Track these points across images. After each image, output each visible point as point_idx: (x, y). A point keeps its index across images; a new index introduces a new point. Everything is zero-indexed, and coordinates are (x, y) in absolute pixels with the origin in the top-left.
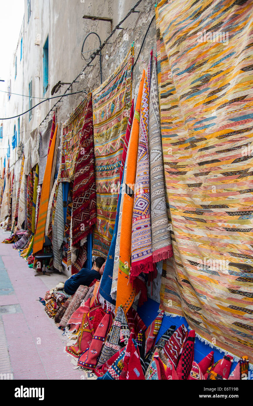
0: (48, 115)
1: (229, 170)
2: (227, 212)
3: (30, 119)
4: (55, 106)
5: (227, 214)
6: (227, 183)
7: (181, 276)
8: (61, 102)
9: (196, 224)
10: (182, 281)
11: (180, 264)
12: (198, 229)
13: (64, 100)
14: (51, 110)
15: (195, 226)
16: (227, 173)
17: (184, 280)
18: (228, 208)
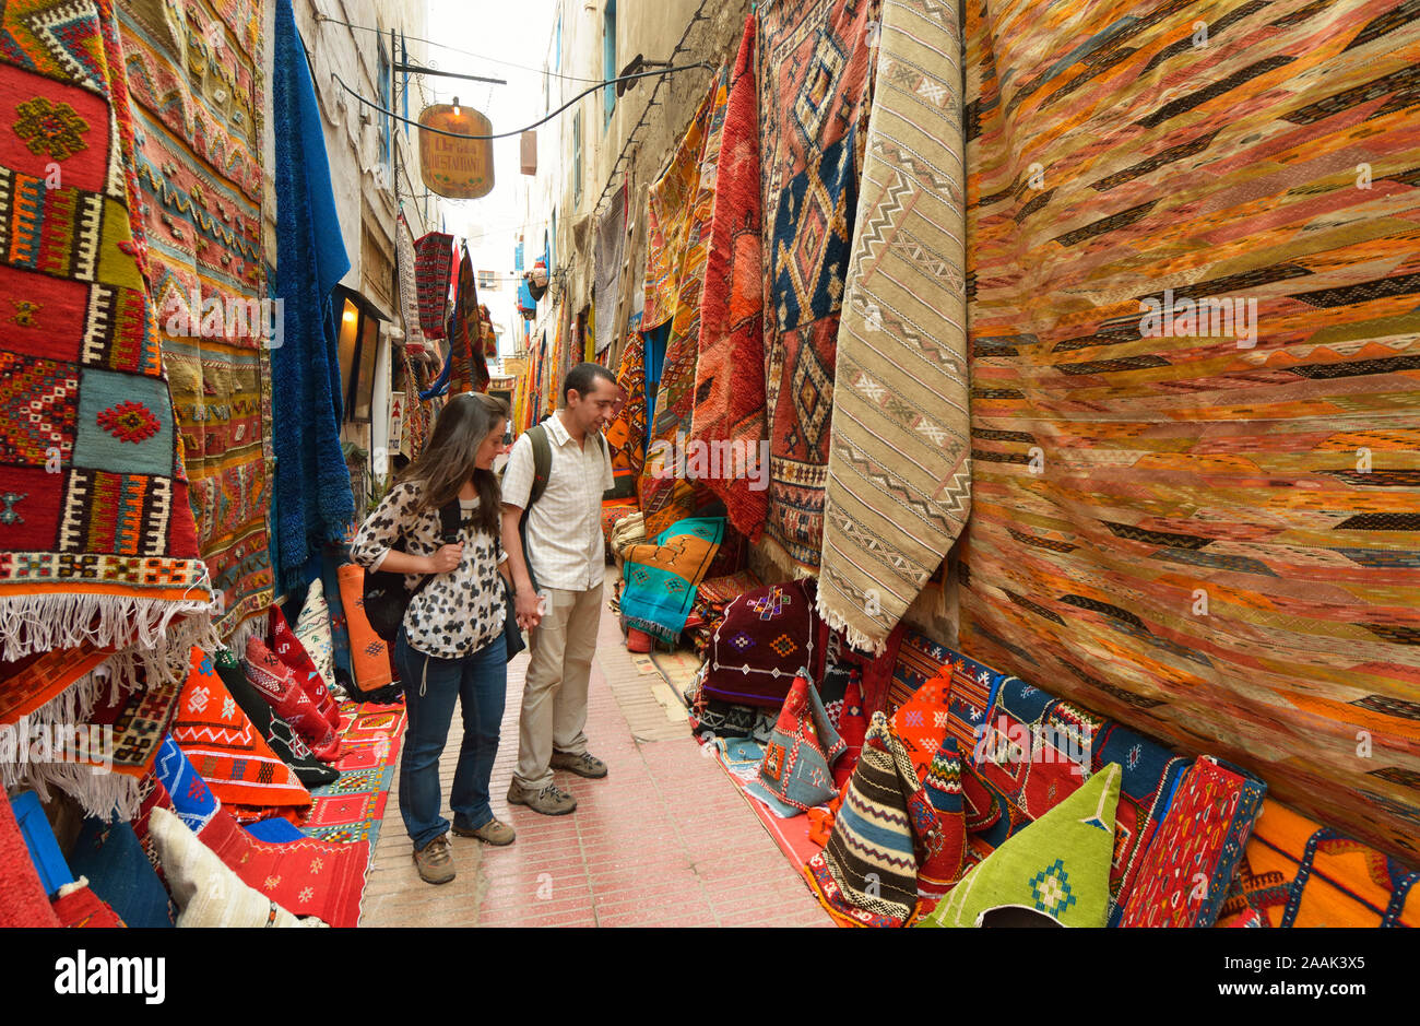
0: (614, 173)
1: (1326, 91)
2: (1299, 296)
3: (577, 204)
4: (630, 141)
5: (1302, 305)
6: (1312, 156)
7: (1054, 583)
8: (645, 128)
9: (1107, 384)
10: (1063, 599)
11: (1049, 541)
12: (1118, 401)
13: (652, 121)
14: (622, 156)
15: (1104, 390)
16: (1315, 105)
17: (1071, 596)
18: (1308, 273)
